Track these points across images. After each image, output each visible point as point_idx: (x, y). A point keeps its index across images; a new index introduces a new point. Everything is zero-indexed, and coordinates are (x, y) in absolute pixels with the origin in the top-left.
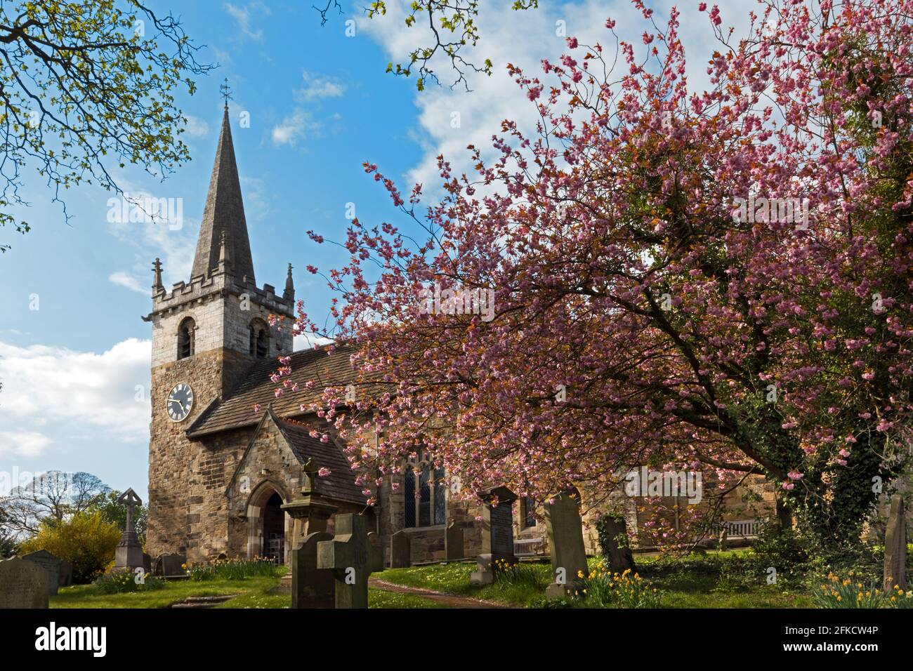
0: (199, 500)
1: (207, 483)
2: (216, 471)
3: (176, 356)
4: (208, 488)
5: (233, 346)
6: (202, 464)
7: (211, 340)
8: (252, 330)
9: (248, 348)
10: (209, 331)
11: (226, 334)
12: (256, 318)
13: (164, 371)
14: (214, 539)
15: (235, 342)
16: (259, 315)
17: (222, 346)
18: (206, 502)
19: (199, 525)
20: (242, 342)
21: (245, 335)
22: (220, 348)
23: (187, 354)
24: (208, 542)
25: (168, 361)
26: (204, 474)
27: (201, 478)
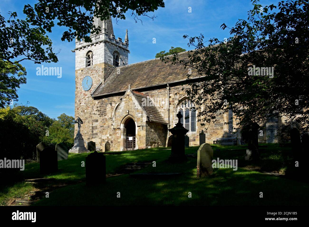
0: (97, 121)
1: (100, 114)
2: (103, 110)
3: (85, 66)
4: (100, 116)
5: (108, 62)
6: (98, 107)
7: (99, 60)
8: (114, 56)
9: (113, 63)
10: (98, 56)
11: (105, 57)
12: (115, 51)
13: (80, 71)
14: (103, 135)
15: (108, 60)
16: (116, 50)
17: (104, 62)
18: (99, 121)
19: (96, 130)
20: (110, 60)
21: (112, 58)
22: (103, 63)
23: (89, 65)
24: (100, 136)
25: (82, 67)
26: (98, 111)
27: (97, 113)
